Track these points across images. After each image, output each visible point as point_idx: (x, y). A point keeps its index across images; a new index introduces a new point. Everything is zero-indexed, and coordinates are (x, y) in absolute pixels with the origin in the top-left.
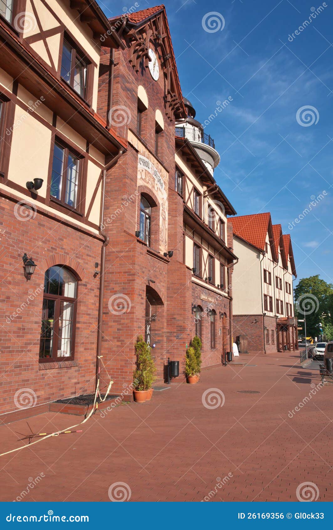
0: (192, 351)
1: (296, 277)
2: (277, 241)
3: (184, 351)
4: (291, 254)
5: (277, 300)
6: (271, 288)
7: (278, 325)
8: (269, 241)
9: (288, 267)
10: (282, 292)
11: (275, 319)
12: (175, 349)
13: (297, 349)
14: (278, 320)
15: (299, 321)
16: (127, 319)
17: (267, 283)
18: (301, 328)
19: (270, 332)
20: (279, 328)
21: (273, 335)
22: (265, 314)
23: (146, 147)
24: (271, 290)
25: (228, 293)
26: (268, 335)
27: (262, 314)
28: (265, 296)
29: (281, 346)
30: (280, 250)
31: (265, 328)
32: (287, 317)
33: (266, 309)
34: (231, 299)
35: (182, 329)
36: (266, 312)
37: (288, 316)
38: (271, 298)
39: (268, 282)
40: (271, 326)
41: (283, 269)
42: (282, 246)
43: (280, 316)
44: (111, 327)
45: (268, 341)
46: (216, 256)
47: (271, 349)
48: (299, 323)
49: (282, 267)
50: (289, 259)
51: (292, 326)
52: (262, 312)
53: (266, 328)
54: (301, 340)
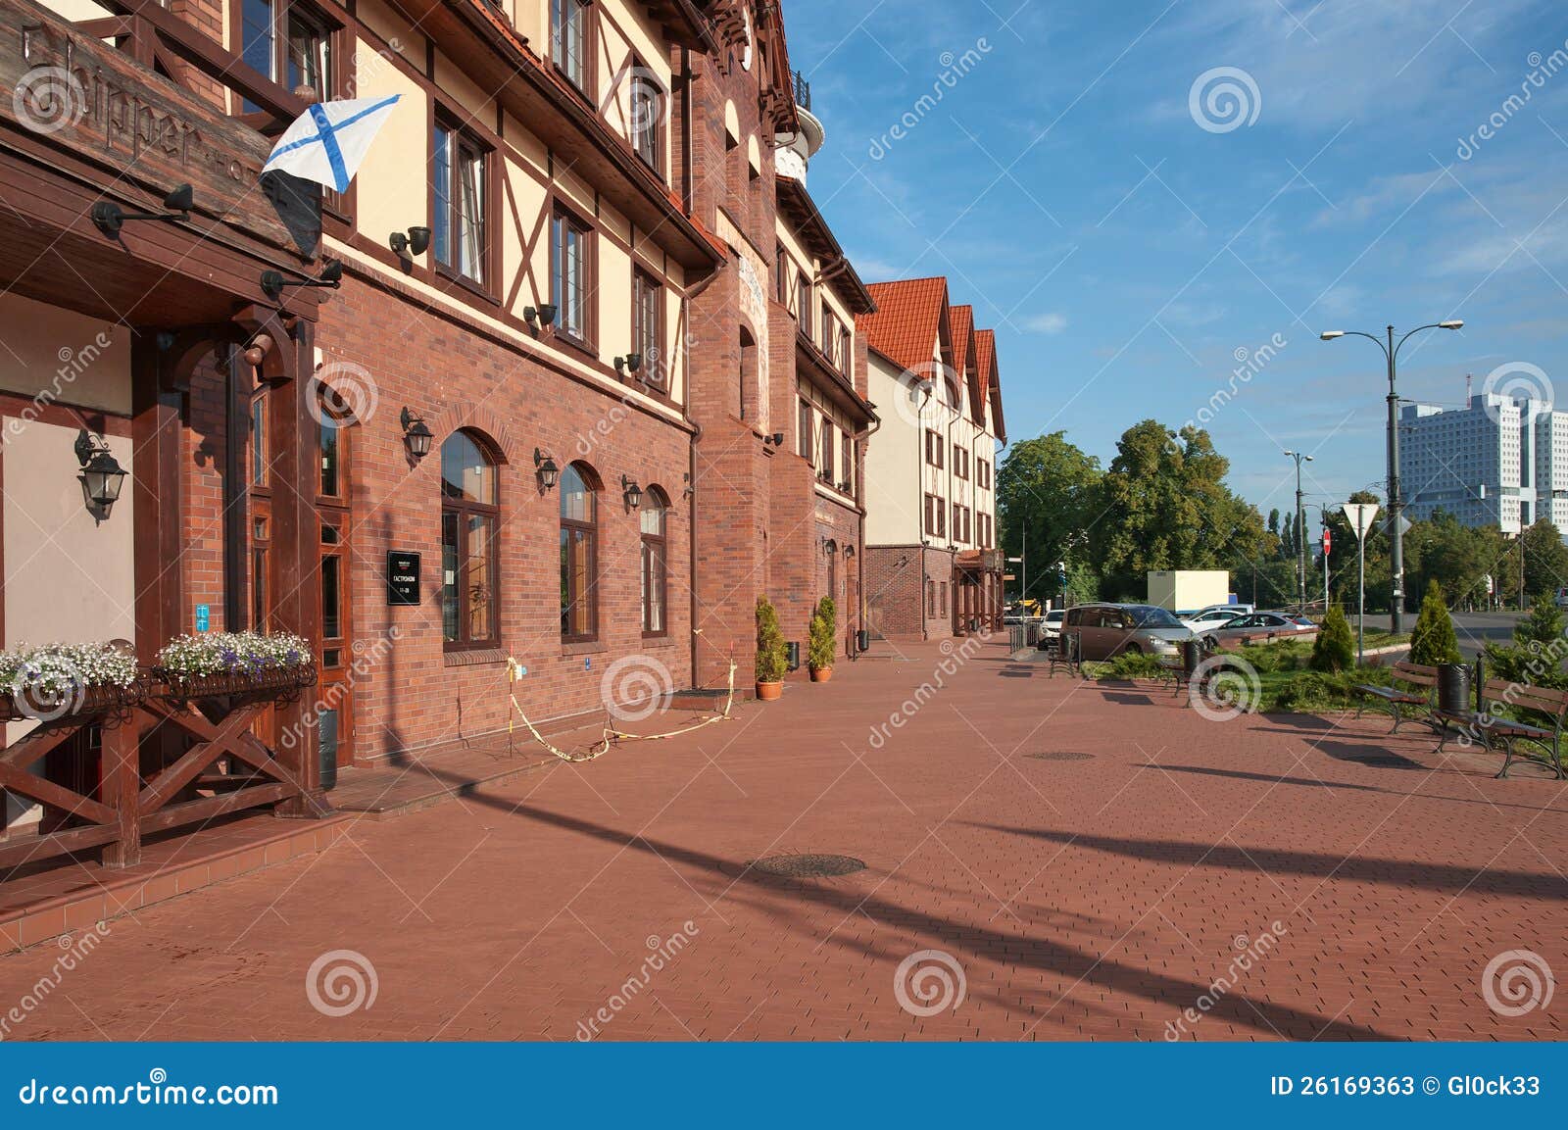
0: (820, 623)
1: (1005, 444)
2: (960, 353)
3: (805, 623)
4: (994, 382)
5: (957, 506)
6: (943, 475)
7: (955, 569)
8: (941, 353)
9: (985, 419)
10: (968, 485)
11: (949, 555)
12: (788, 620)
13: (1000, 629)
14: (956, 556)
15: (1011, 560)
16: (742, 567)
17: (934, 465)
18: (1012, 578)
19: (938, 588)
20: (960, 577)
21: (943, 594)
22: (928, 542)
23: (739, 231)
24: (941, 482)
25: (856, 500)
26: (932, 595)
27: (920, 542)
28: (929, 497)
29: (962, 622)
30: (967, 375)
31: (926, 577)
32: (980, 548)
33: (929, 531)
34: (863, 514)
35: (801, 583)
36: (928, 538)
37: (982, 546)
38: (941, 501)
39: (935, 461)
40: (940, 572)
41: (973, 423)
42: (971, 363)
43: (962, 547)
44: (713, 581)
45: (932, 609)
46: (835, 419)
47: (940, 628)
48: (1007, 564)
49: (970, 419)
50: (988, 398)
51: (991, 572)
52: (921, 538)
53: (928, 577)
54: (1010, 608)
